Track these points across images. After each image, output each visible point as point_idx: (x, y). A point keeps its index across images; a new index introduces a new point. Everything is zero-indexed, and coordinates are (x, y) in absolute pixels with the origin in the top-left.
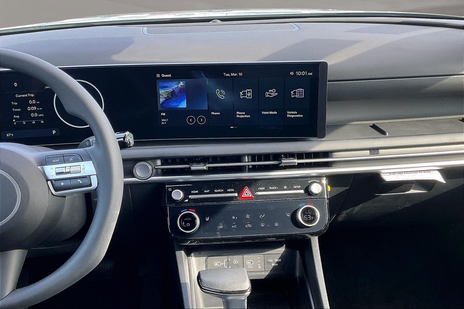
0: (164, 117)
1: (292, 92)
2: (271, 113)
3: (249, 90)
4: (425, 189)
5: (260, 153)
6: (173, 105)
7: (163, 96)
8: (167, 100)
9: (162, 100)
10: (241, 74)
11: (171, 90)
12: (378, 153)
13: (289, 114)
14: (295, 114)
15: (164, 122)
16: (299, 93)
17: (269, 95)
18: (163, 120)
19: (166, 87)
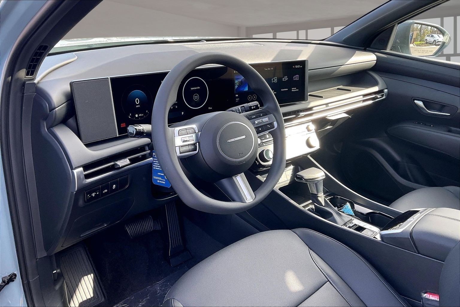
0: (237, 97)
1: (294, 77)
2: (285, 90)
3: (276, 78)
4: (332, 126)
5: (285, 112)
6: (242, 89)
7: (237, 84)
8: (239, 86)
9: (236, 87)
10: (272, 69)
11: (241, 80)
12: (328, 106)
13: (293, 90)
14: (295, 89)
15: (237, 100)
16: (296, 78)
17: (285, 79)
18: (237, 99)
19: (238, 79)
